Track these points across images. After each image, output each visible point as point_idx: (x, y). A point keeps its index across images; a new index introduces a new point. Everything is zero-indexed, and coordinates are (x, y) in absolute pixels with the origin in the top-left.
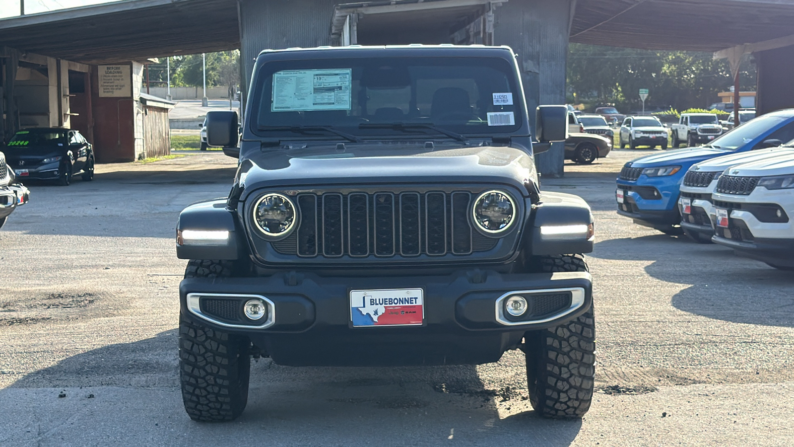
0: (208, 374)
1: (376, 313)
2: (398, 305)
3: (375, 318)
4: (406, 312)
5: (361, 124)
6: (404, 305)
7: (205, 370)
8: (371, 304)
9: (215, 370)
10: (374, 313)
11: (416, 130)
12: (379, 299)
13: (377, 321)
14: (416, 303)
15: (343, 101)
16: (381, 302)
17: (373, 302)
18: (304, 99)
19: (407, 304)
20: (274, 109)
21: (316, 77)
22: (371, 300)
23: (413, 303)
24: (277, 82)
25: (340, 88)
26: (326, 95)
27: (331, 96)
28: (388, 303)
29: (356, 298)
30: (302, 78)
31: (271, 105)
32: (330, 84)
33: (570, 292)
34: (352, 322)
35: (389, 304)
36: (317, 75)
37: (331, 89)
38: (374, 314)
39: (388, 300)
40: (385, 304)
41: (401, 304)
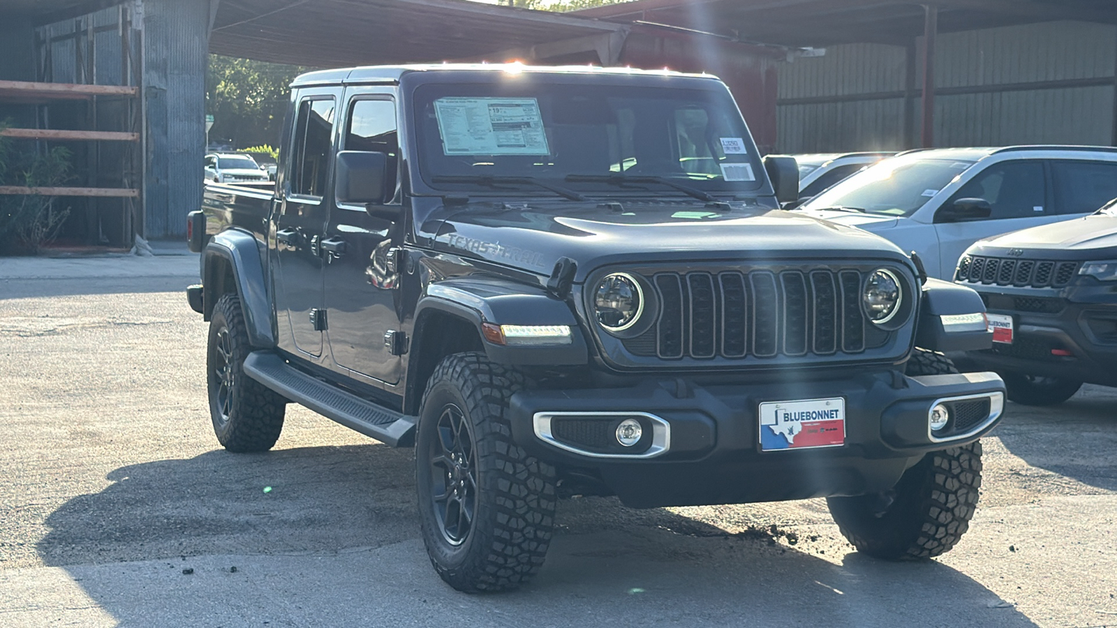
0: (528, 524)
1: (791, 431)
2: (817, 420)
3: (790, 439)
4: (827, 430)
5: (569, 175)
6: (824, 420)
7: (525, 520)
8: (785, 421)
9: (538, 517)
10: (788, 432)
11: (634, 185)
12: (795, 414)
13: (792, 442)
14: (837, 417)
15: (536, 142)
16: (797, 418)
17: (787, 417)
18: (482, 138)
19: (827, 419)
20: (448, 152)
21: (491, 108)
22: (785, 414)
23: (833, 417)
24: (441, 113)
25: (528, 124)
26: (511, 133)
27: (517, 135)
28: (805, 418)
29: (767, 412)
30: (473, 108)
31: (442, 146)
32: (513, 118)
33: (989, 398)
34: (761, 445)
35: (807, 419)
36: (492, 105)
37: (516, 126)
38: (789, 434)
39: (805, 415)
40: (803, 419)
41: (821, 420)
